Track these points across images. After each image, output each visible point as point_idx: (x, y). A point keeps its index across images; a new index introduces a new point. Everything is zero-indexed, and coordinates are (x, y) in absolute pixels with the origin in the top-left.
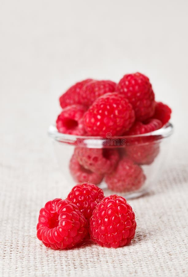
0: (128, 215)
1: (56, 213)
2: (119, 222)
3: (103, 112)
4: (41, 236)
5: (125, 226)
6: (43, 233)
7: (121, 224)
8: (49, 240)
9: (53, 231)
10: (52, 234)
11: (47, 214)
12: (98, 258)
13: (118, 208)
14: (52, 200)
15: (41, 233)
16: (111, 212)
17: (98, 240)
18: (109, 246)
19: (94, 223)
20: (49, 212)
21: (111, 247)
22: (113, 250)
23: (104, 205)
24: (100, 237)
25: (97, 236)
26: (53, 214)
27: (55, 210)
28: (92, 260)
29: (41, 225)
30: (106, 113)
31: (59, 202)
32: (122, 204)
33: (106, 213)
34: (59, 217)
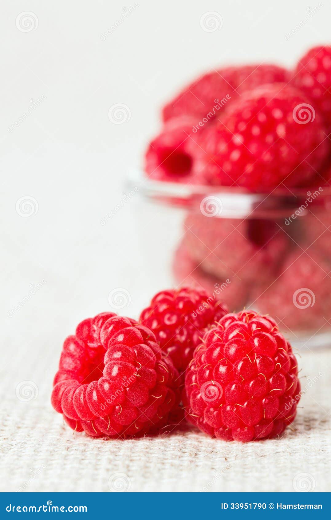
0: (278, 361)
1: (100, 347)
2: (254, 376)
3: (249, 128)
4: (60, 402)
5: (269, 386)
6: (66, 394)
7: (260, 382)
8: (77, 411)
9: (88, 389)
10: (84, 397)
11: (78, 350)
12: (194, 459)
13: (253, 342)
14: (92, 316)
15: (61, 393)
16: (237, 351)
17: (201, 420)
18: (228, 436)
19: (194, 378)
20: (83, 346)
21: (233, 440)
22: (236, 446)
23: (221, 334)
24: (207, 412)
25: (199, 409)
26: (94, 349)
27: (99, 338)
28: (177, 462)
29: (64, 377)
30: (256, 131)
31: (110, 319)
32: (264, 333)
33: (224, 352)
34: (106, 355)
